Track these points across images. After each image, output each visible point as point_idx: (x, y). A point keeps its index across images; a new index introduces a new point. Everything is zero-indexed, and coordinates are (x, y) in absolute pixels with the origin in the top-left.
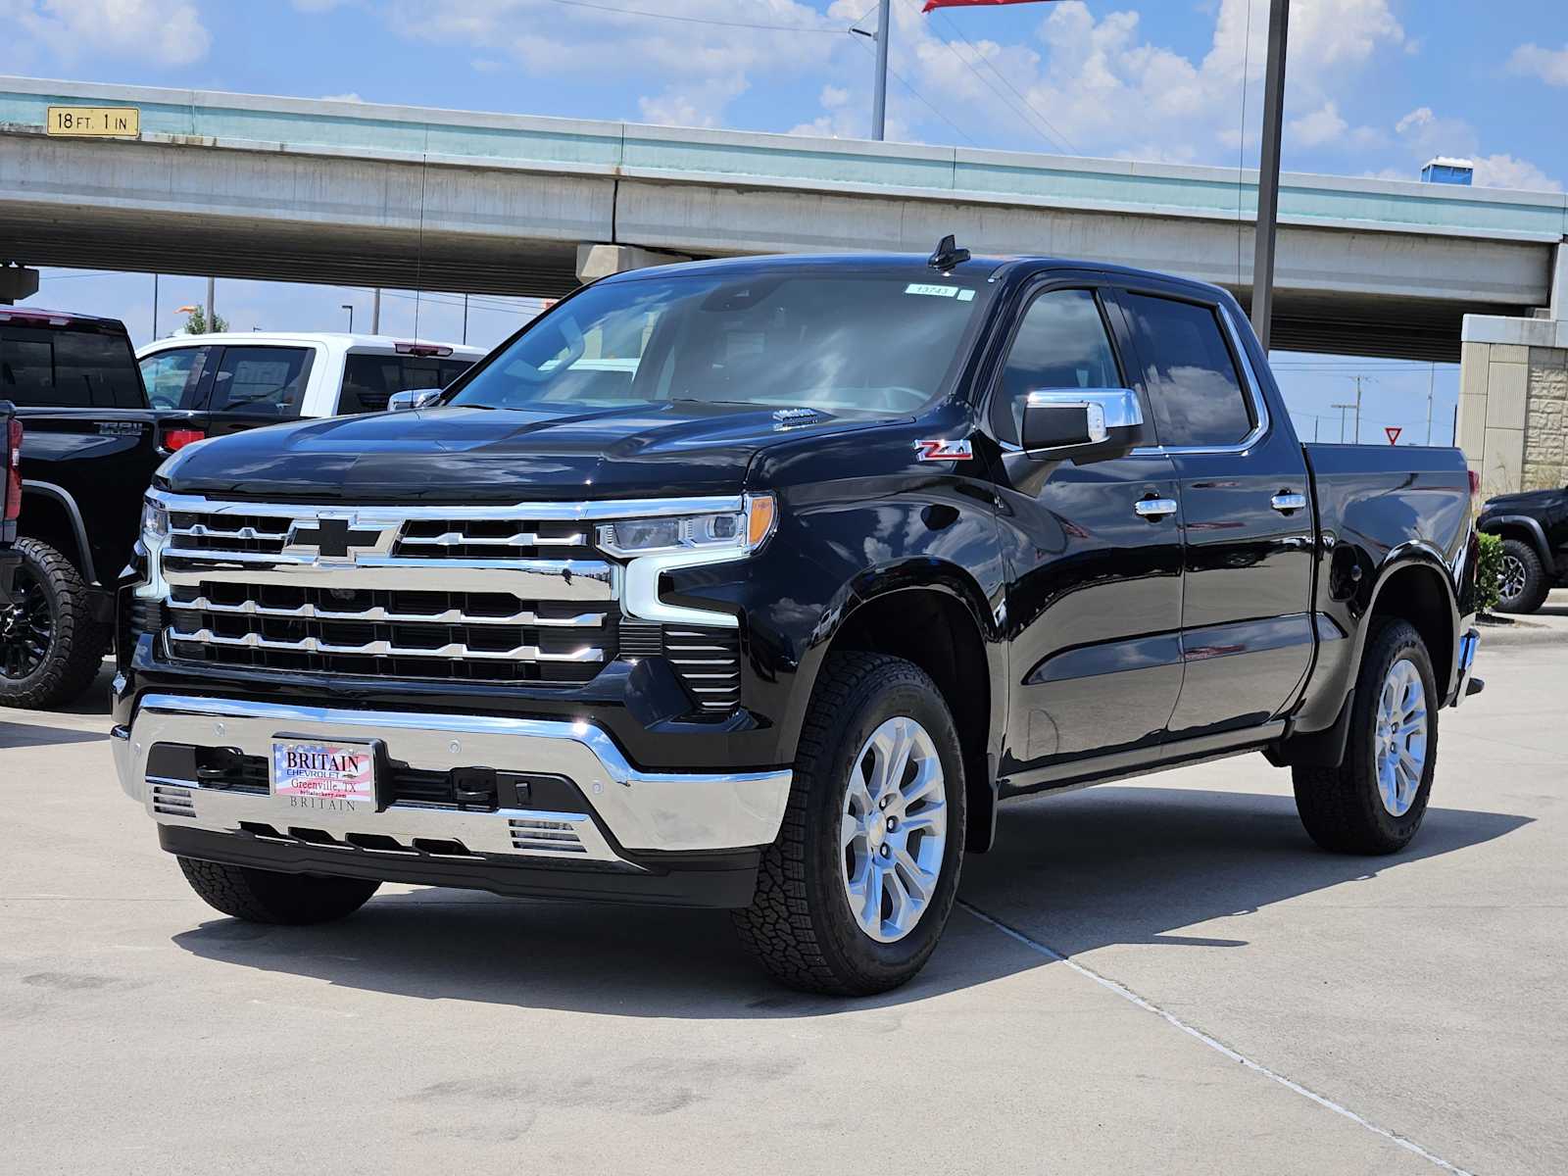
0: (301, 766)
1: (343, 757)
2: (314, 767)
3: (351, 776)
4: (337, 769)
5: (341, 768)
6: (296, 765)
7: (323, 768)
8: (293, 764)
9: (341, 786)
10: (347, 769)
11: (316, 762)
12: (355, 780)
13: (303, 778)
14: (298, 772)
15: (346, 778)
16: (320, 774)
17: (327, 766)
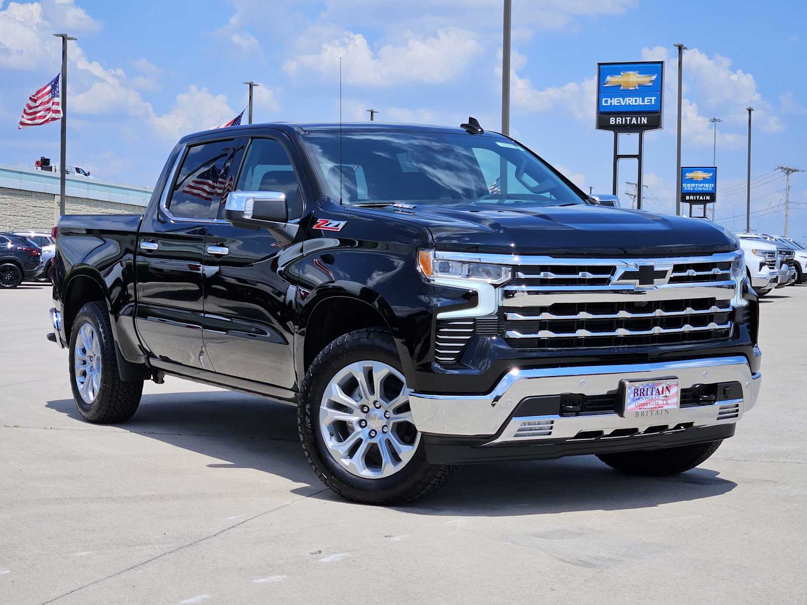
0: (640, 395)
1: (663, 387)
2: (647, 395)
3: (666, 397)
4: (659, 394)
5: (661, 393)
6: (638, 395)
7: (652, 395)
8: (636, 395)
9: (661, 402)
10: (664, 393)
11: (648, 392)
12: (668, 398)
13: (641, 401)
14: (639, 399)
15: (663, 398)
16: (650, 398)
17: (654, 393)
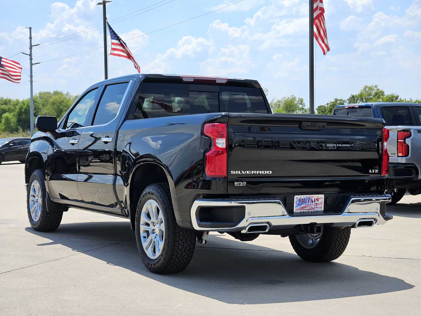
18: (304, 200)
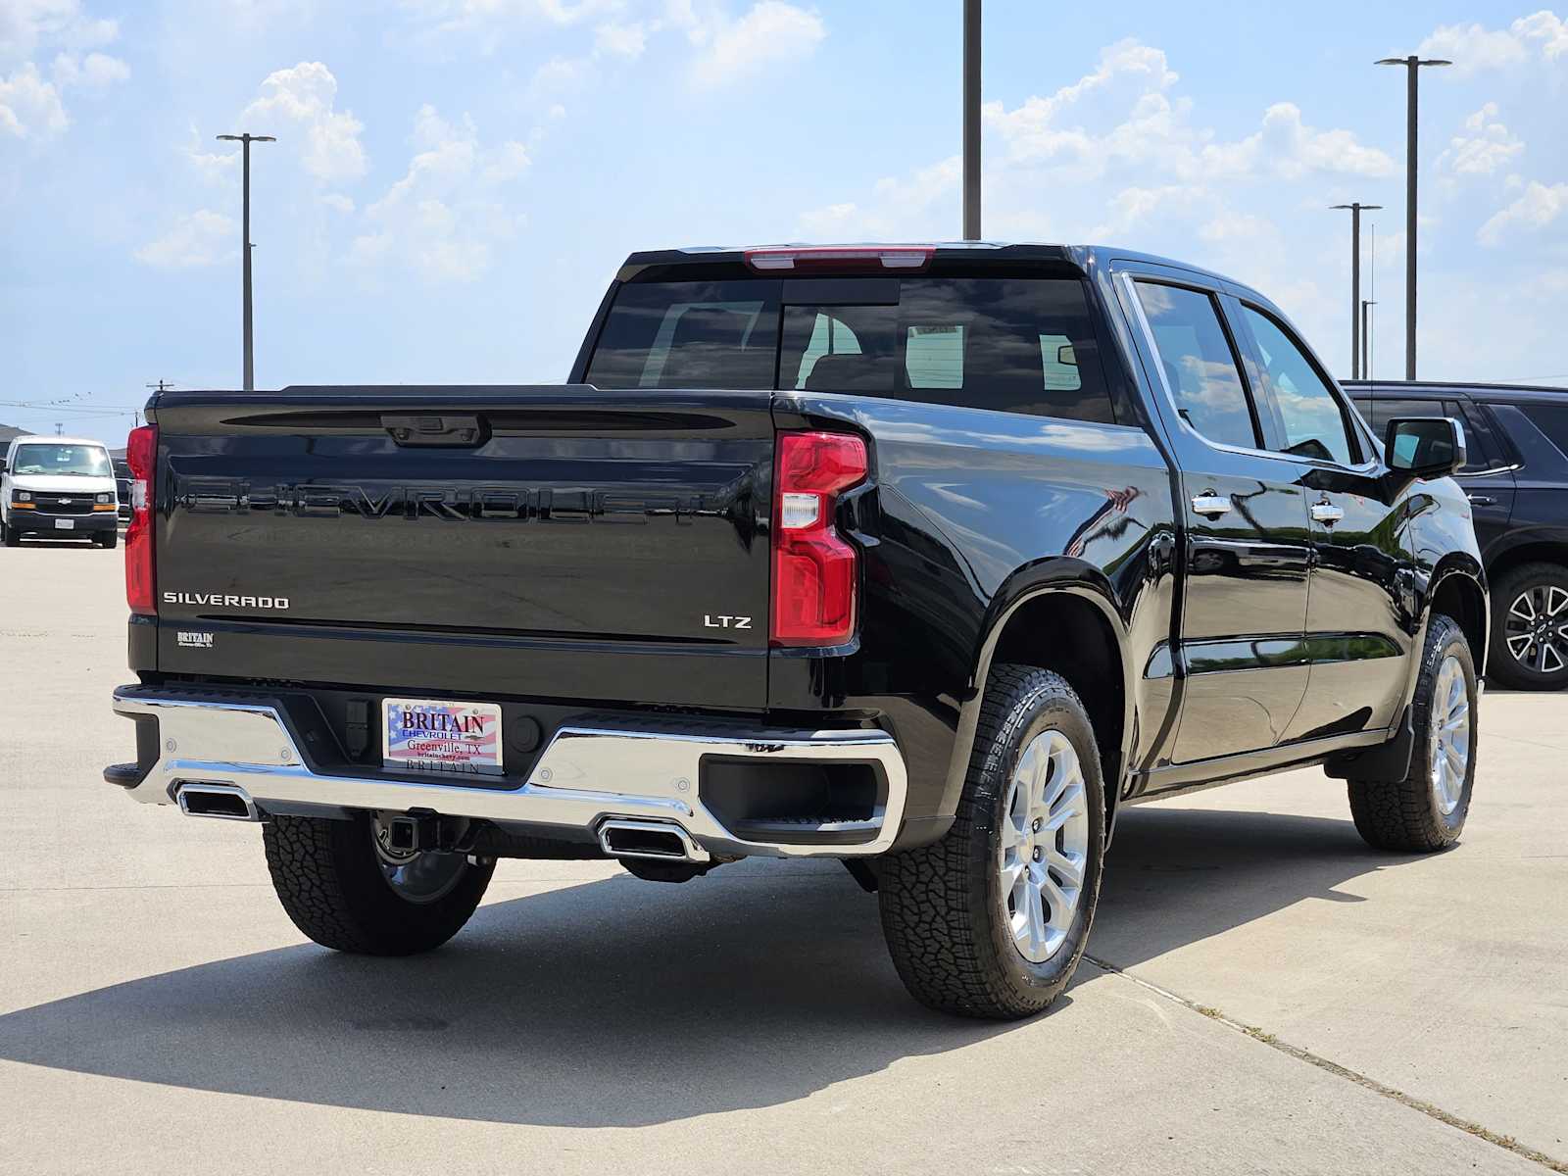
18: (425, 719)
